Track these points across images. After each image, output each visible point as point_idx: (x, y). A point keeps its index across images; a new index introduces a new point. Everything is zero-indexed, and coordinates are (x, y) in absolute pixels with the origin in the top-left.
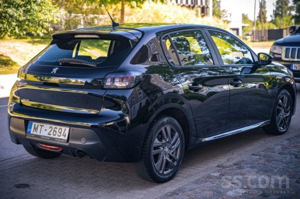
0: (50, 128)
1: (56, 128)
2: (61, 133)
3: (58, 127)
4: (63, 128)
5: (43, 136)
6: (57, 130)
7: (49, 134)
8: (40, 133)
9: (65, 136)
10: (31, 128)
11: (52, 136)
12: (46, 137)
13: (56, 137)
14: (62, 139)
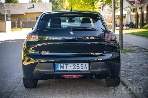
0: (73, 65)
1: (79, 65)
2: (83, 67)
3: (80, 64)
4: (84, 64)
5: (69, 70)
6: (80, 66)
7: (74, 68)
8: (67, 69)
9: (87, 68)
10: (58, 67)
11: (77, 69)
12: (72, 70)
13: (80, 69)
14: (85, 70)
